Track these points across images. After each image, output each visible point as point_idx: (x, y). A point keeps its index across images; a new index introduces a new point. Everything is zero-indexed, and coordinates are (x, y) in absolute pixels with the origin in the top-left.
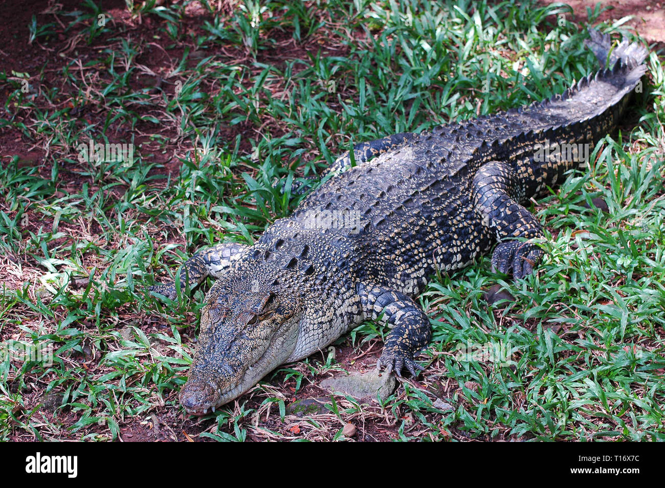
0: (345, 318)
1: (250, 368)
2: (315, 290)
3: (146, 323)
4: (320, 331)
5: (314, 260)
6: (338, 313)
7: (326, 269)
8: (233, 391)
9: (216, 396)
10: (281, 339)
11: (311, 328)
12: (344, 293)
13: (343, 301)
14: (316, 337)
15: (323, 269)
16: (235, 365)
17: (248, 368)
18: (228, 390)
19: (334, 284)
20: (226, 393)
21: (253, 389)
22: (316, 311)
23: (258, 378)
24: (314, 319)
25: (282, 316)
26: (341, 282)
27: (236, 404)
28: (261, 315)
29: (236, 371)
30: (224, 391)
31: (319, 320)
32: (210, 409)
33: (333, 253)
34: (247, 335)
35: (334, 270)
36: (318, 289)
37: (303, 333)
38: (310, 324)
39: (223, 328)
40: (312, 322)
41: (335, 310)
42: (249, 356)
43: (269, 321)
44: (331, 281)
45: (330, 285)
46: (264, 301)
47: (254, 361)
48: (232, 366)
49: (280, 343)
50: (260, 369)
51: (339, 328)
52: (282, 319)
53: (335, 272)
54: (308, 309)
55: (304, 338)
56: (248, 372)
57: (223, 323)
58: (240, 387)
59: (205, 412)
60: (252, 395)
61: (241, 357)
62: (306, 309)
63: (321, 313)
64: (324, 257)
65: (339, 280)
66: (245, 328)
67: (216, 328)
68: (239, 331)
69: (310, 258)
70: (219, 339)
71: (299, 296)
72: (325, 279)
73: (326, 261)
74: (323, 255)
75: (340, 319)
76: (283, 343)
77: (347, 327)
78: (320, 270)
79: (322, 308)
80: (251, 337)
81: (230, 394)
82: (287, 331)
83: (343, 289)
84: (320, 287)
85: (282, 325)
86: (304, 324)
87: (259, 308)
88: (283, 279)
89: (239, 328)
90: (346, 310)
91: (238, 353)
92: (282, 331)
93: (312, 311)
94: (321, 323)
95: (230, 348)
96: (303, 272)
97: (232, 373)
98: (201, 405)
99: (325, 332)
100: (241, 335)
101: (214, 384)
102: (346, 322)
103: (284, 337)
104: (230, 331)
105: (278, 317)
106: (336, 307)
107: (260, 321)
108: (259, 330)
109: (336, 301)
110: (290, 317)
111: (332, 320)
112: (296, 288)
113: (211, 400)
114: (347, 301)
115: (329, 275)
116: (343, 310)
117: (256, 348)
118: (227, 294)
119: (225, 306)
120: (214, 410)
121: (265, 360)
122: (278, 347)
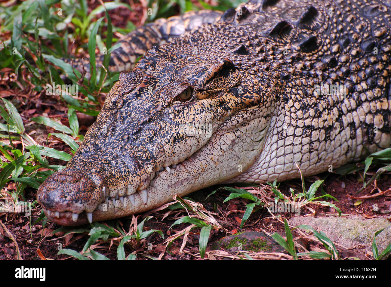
0: (359, 132)
1: (168, 169)
2: (309, 75)
3: (33, 106)
4: (306, 140)
5: (323, 33)
6: (346, 120)
7: (340, 51)
8: (131, 198)
9: (95, 195)
10: (232, 136)
11: (290, 131)
12: (364, 91)
13: (359, 103)
14: (297, 149)
15: (335, 48)
16: (140, 158)
17: (164, 169)
18: (121, 193)
19: (348, 73)
20: (118, 197)
21: (167, 205)
22: (304, 108)
23: (181, 190)
24: (297, 119)
25: (238, 100)
26: (362, 74)
27: (134, 220)
28: (201, 91)
29: (140, 167)
30: (113, 194)
31: (308, 122)
32: (83, 214)
33: (358, 27)
34: (171, 116)
35: (354, 52)
36: (316, 76)
37: (275, 138)
38: (290, 125)
39: (135, 102)
40: (294, 123)
41: (341, 114)
42: (167, 148)
43: (212, 101)
44: (344, 69)
45: (340, 74)
46: (211, 70)
47: (176, 159)
48: (135, 159)
49: (229, 142)
50: (185, 175)
51: (345, 145)
52: (237, 104)
53: (354, 57)
54: (291, 102)
55: (274, 147)
56: (162, 174)
57: (138, 95)
58: (144, 194)
59: (75, 218)
60: (167, 215)
61: (153, 148)
62: (286, 100)
63: (312, 112)
64: (342, 30)
65: (359, 70)
66: (170, 105)
67: (124, 102)
68: (159, 109)
69: (316, 29)
70: (125, 118)
71: (277, 78)
72: (334, 63)
73: (343, 37)
74: (340, 27)
75: (347, 131)
76: (233, 143)
77: (360, 148)
78: (328, 49)
79: (316, 104)
80: (177, 119)
81: (125, 202)
82: (243, 124)
83: (364, 85)
84: (319, 73)
85: (235, 113)
86: (280, 124)
87: (200, 79)
88: (258, 49)
89: (160, 104)
90: (362, 118)
91: (151, 140)
92: (234, 123)
93: (297, 105)
94: (310, 127)
95: (139, 131)
96: (296, 46)
97: (132, 168)
98: (68, 205)
99: (316, 144)
100: (161, 115)
101: (97, 177)
102: (359, 140)
103: (238, 133)
104: (146, 107)
105: (231, 99)
106: (344, 109)
107: (199, 99)
108: (193, 112)
109: (346, 101)
110: (252, 104)
111: (331, 128)
112: (275, 65)
113: (87, 199)
114: (365, 105)
115: (343, 58)
116: (358, 116)
117: (182, 138)
118: (157, 56)
119: (148, 72)
120: (90, 218)
121: (197, 163)
122: (224, 147)
